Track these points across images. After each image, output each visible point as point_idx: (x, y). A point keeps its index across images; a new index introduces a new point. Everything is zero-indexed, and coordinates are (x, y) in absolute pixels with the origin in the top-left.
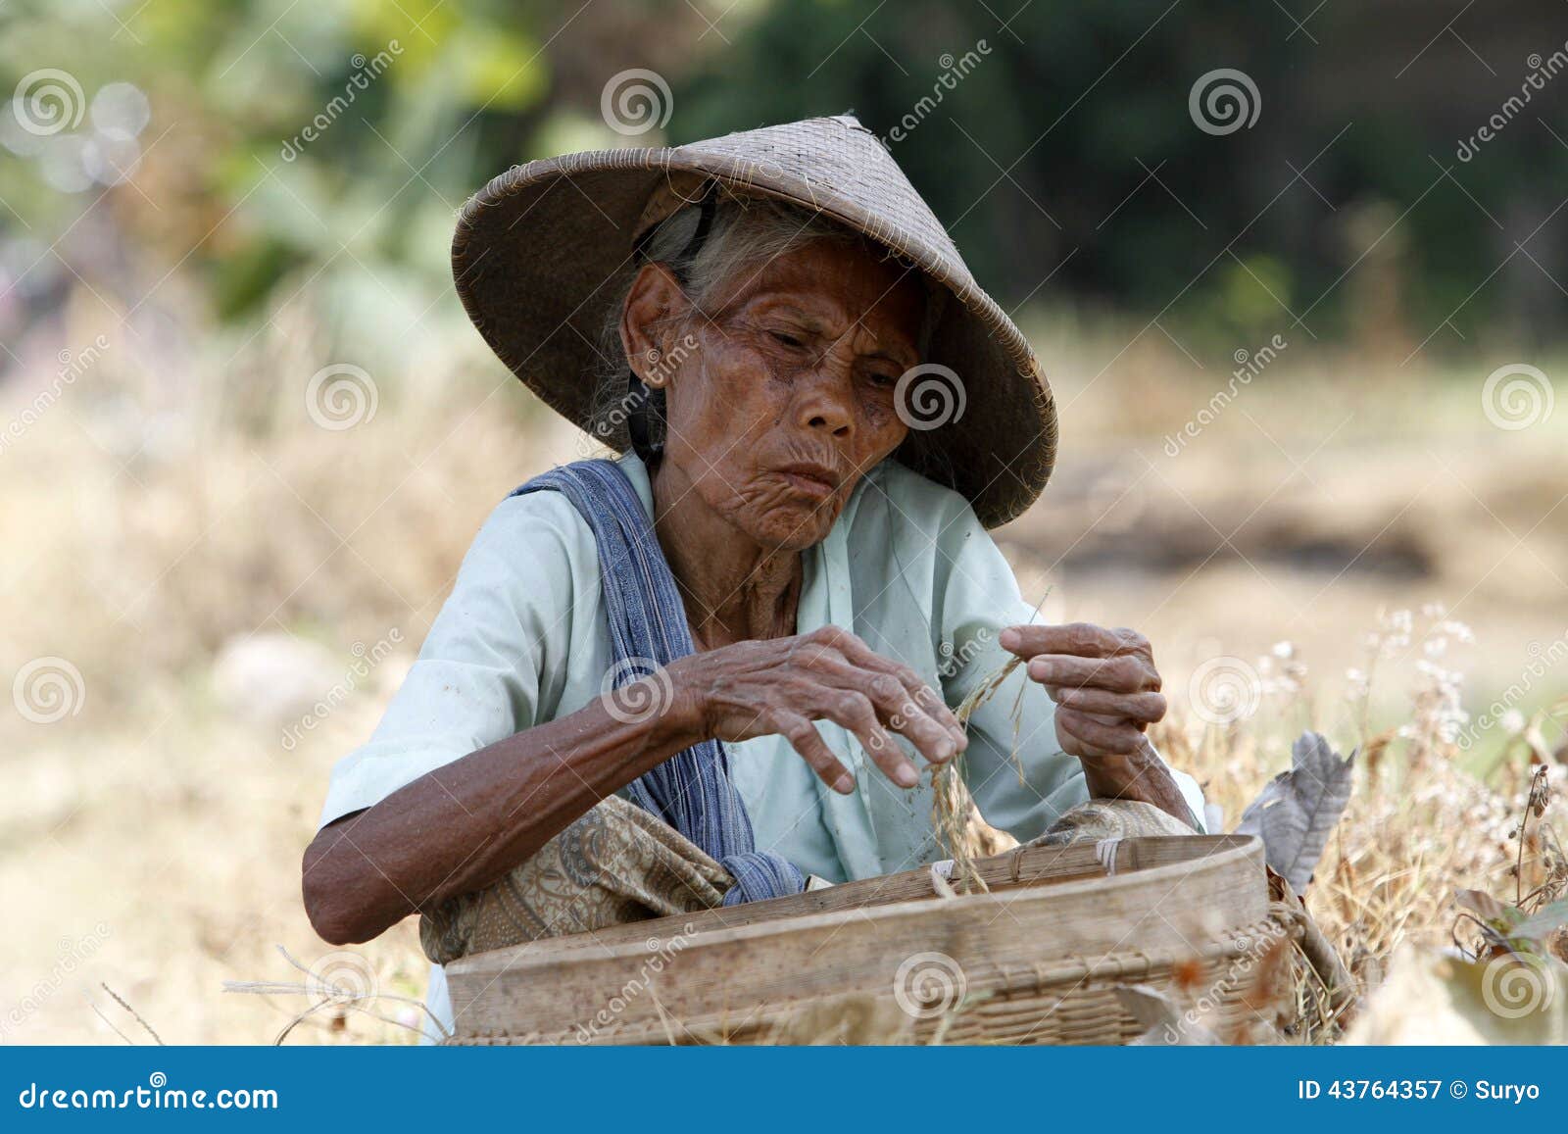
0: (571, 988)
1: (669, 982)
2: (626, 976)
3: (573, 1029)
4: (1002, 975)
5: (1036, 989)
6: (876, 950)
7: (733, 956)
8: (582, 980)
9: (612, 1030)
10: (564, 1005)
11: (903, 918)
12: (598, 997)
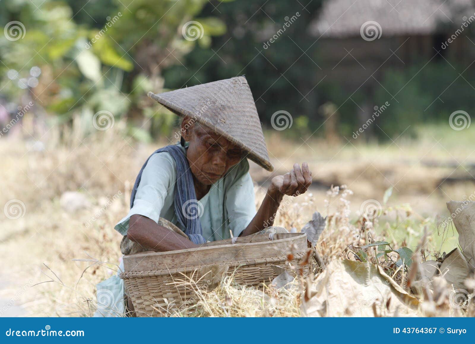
0: (151, 262)
1: (173, 261)
2: (164, 259)
3: (151, 271)
4: (248, 262)
5: (255, 265)
6: (220, 255)
7: (188, 255)
8: (153, 260)
9: (160, 271)
10: (149, 265)
11: (226, 248)
12: (157, 264)
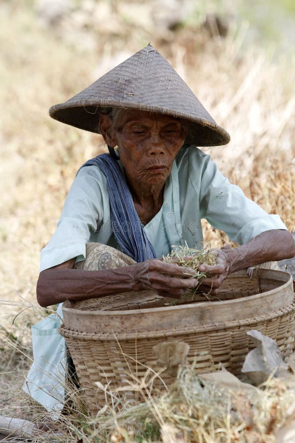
0: (95, 322)
1: (123, 323)
2: (111, 320)
3: (96, 333)
4: (216, 326)
5: (225, 329)
6: (180, 318)
7: (140, 318)
8: (98, 320)
9: (106, 335)
10: (93, 326)
11: (188, 309)
12: (103, 325)
